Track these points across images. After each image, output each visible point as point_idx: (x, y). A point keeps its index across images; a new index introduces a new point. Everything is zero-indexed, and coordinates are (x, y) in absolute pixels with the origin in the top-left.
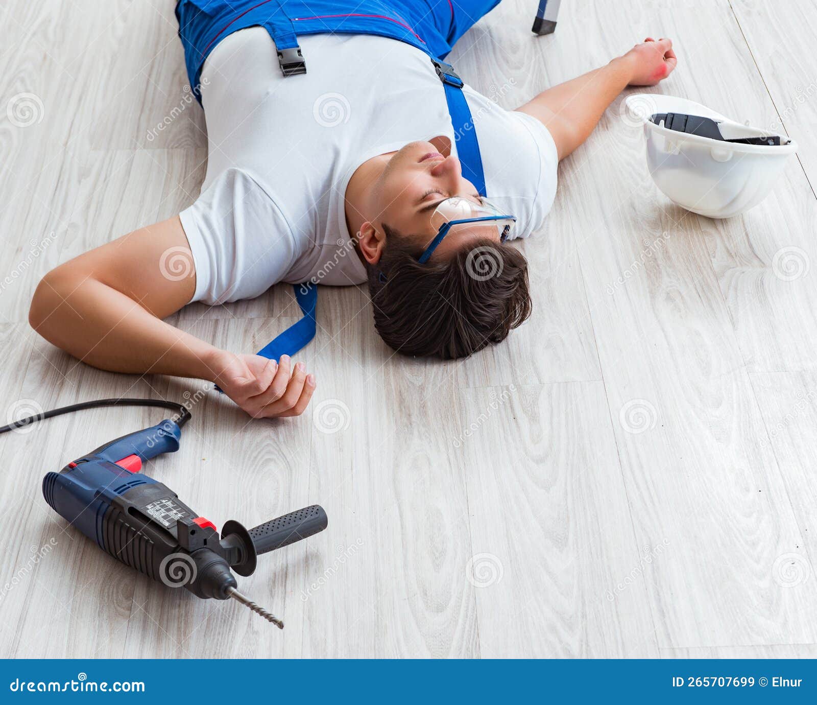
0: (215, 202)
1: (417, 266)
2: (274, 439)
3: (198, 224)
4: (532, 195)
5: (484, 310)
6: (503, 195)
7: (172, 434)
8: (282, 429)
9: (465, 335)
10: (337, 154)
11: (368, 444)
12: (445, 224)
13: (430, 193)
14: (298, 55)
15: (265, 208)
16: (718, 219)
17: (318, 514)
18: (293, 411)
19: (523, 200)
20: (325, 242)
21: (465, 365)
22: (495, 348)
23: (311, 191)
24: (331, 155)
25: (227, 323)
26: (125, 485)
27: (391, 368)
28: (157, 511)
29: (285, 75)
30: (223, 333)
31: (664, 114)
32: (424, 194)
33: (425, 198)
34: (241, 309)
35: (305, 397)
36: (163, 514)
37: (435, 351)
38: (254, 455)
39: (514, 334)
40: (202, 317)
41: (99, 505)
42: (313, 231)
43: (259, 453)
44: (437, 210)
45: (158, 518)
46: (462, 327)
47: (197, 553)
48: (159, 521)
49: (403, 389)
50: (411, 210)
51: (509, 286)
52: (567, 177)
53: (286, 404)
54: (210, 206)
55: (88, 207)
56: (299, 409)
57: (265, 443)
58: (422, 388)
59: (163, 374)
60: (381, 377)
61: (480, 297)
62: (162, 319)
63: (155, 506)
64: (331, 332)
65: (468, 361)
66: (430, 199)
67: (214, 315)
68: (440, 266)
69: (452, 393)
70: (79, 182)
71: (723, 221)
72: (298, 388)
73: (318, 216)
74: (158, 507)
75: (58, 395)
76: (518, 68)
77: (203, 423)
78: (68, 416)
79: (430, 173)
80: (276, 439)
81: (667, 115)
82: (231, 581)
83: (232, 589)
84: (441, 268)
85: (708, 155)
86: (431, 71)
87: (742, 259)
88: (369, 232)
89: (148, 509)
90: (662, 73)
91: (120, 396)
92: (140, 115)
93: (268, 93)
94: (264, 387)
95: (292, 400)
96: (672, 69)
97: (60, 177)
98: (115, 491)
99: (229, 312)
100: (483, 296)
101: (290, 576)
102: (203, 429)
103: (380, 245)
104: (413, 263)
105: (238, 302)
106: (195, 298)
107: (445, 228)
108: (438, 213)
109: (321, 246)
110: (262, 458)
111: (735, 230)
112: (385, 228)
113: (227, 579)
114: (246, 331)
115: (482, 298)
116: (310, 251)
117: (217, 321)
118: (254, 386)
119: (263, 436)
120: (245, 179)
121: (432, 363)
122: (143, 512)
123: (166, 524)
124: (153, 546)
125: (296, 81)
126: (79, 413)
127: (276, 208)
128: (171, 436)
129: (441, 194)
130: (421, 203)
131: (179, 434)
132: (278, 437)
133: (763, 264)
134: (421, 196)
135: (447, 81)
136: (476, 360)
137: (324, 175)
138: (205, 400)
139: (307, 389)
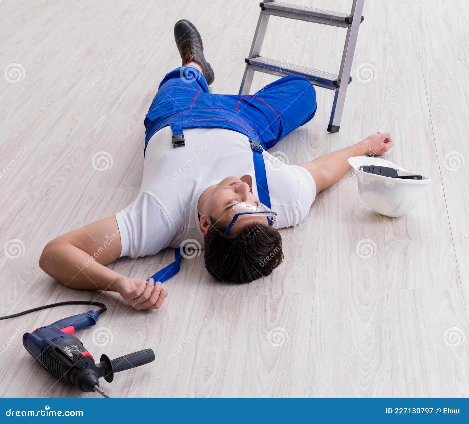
0: (134, 208)
1: (222, 236)
2: (144, 320)
3: (124, 218)
4: (295, 205)
5: (257, 258)
6: (279, 204)
7: (92, 316)
8: (150, 316)
9: (248, 271)
10: (195, 184)
11: (189, 323)
12: (236, 214)
13: (231, 200)
14: (182, 137)
15: (157, 209)
16: (394, 217)
17: (150, 353)
18: (154, 306)
19: (290, 207)
20: (188, 227)
21: (248, 286)
22: (265, 278)
23: (181, 202)
24: (192, 184)
25: (138, 267)
26: (57, 338)
27: (212, 287)
28: (68, 349)
29: (175, 147)
30: (135, 271)
31: (369, 166)
32: (229, 201)
33: (229, 203)
34: (147, 260)
35: (161, 300)
36: (71, 351)
37: (232, 279)
38: (133, 327)
39: (275, 271)
40: (127, 264)
41: (43, 347)
42: (183, 222)
43: (135, 326)
44: (233, 208)
45: (68, 353)
46: (245, 266)
47: (82, 370)
48: (68, 354)
49: (214, 296)
50: (222, 208)
51: (269, 246)
52: (325, 199)
53: (150, 302)
54: (131, 210)
55: (88, 214)
56: (158, 305)
57: (140, 322)
58: (224, 296)
59: (100, 290)
60: (206, 291)
61: (253, 252)
62: (104, 266)
63: (69, 347)
64: (187, 270)
65: (250, 284)
66: (231, 203)
67: (133, 263)
68: (234, 235)
69: (238, 299)
70: (87, 203)
71: (396, 218)
72: (157, 294)
73: (185, 214)
74: (70, 348)
75: (48, 300)
76: (315, 148)
77: (113, 313)
78: (49, 310)
79: (234, 191)
80: (145, 320)
81: (370, 166)
82: (95, 383)
83: (97, 387)
84: (234, 236)
85: (383, 184)
86: (247, 145)
87: (400, 236)
88: (204, 220)
89: (64, 349)
90: (384, 150)
91: (76, 300)
92: (126, 172)
93: (165, 156)
94: (139, 294)
95: (154, 300)
96: (389, 148)
97: (79, 200)
98: (51, 340)
99: (140, 262)
100: (255, 250)
101: (133, 383)
102: (112, 315)
103: (208, 226)
104: (221, 234)
105: (146, 257)
106: (121, 256)
107: (236, 216)
108: (234, 210)
109: (187, 229)
110: (136, 329)
111: (401, 223)
112: (211, 218)
113: (94, 381)
114: (146, 270)
115: (254, 251)
116: (181, 231)
117: (133, 266)
118: (134, 293)
119: (141, 318)
120: (149, 196)
121: (232, 285)
122: (62, 350)
123: (71, 355)
124: (62, 365)
125: (180, 149)
126: (55, 309)
127: (162, 210)
128: (92, 317)
129: (237, 200)
130: (227, 205)
131: (97, 317)
132: (146, 319)
133: (410, 238)
134: (227, 202)
135: (254, 149)
136: (254, 284)
137: (189, 194)
138: (117, 301)
139: (161, 295)
